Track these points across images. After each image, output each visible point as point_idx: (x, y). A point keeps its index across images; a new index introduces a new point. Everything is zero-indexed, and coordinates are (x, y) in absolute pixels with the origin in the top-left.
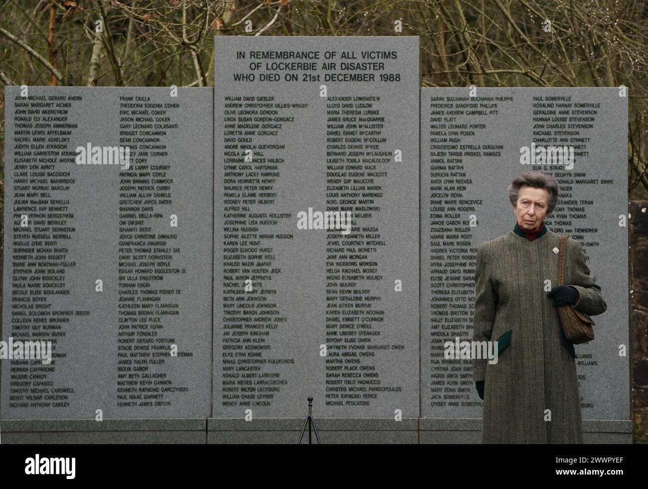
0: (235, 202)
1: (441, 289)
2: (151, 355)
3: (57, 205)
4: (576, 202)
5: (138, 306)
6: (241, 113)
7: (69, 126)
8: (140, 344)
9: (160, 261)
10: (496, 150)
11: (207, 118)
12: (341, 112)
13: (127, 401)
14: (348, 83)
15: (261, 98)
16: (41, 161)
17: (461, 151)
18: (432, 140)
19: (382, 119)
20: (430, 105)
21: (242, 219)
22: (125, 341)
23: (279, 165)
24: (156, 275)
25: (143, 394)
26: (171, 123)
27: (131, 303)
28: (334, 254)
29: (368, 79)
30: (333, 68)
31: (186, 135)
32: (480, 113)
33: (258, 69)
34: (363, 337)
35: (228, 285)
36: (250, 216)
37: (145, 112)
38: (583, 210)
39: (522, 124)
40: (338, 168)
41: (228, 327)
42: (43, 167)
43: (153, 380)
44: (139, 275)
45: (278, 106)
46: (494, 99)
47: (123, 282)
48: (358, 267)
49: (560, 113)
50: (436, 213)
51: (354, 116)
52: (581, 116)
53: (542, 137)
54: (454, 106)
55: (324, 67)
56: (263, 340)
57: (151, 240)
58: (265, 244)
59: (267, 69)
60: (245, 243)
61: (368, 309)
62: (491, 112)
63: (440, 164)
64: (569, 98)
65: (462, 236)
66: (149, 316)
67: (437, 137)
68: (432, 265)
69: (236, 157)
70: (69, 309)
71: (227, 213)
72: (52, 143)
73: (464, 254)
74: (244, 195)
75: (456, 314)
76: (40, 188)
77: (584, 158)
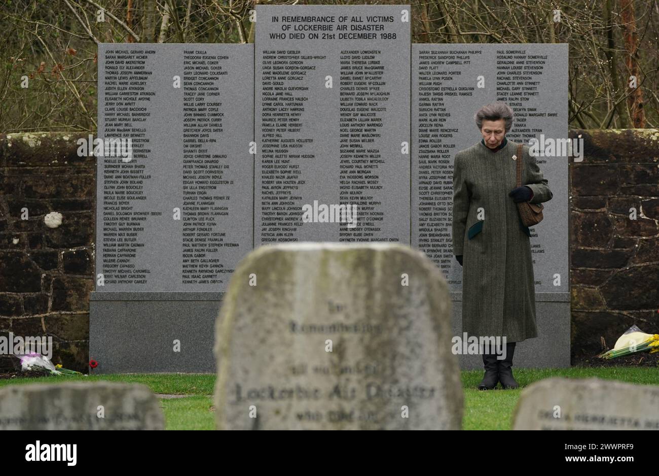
0: (271, 130)
1: (426, 196)
2: (208, 245)
3: (137, 133)
4: (529, 130)
5: (198, 209)
6: (276, 63)
7: (146, 73)
8: (199, 237)
9: (214, 175)
10: (469, 91)
11: (249, 67)
12: (351, 63)
13: (190, 280)
14: (357, 40)
15: (291, 51)
16: (125, 99)
17: (442, 91)
18: (420, 84)
19: (382, 68)
20: (418, 57)
21: (276, 143)
22: (188, 235)
23: (304, 102)
24: (211, 185)
25: (202, 274)
26: (222, 71)
27: (192, 206)
28: (346, 169)
29: (372, 37)
30: (345, 29)
31: (234, 80)
32: (456, 63)
33: (288, 30)
34: (367, 232)
35: (265, 193)
36: (282, 141)
37: (203, 63)
38: (534, 136)
39: (488, 72)
40: (349, 105)
41: (266, 225)
42: (126, 104)
43: (209, 264)
44: (198, 185)
45: (303, 58)
46: (468, 52)
47: (186, 190)
48: (364, 179)
49: (517, 63)
50: (423, 138)
51: (361, 65)
52: (533, 65)
53: (504, 81)
54: (437, 58)
55: (338, 28)
56: (292, 235)
57: (207, 159)
58: (293, 161)
59: (295, 30)
60: (278, 162)
61: (372, 211)
62: (465, 62)
63: (426, 102)
64: (524, 51)
65: (443, 156)
66: (205, 216)
67: (424, 81)
68: (420, 178)
69: (271, 97)
70: (145, 211)
71: (265, 138)
72: (133, 86)
73: (444, 170)
74: (277, 125)
75: (438, 215)
76: (124, 119)
77: (535, 97)
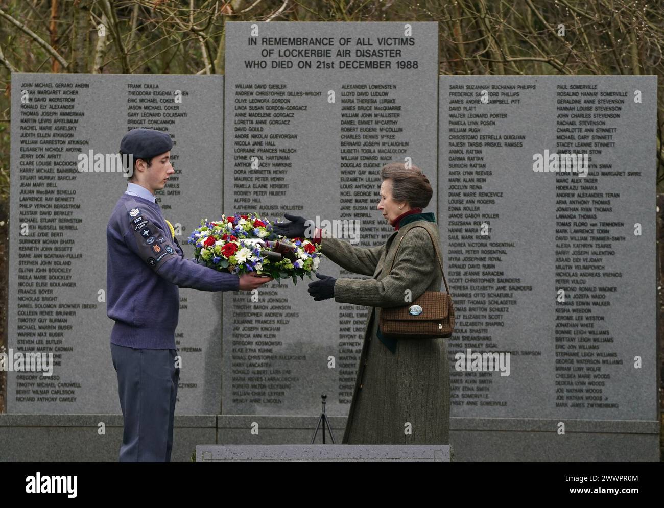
0: (246, 193)
1: (459, 284)
3: (63, 196)
4: (601, 195)
6: (253, 101)
7: (76, 114)
10: (517, 141)
11: (217, 106)
12: (355, 101)
14: (364, 70)
15: (273, 86)
16: (48, 150)
17: (481, 141)
18: (451, 130)
19: (399, 108)
20: (448, 94)
21: (253, 211)
23: (291, 155)
26: (180, 111)
29: (384, 66)
30: (348, 55)
31: (196, 124)
32: (501, 102)
33: (270, 56)
36: (261, 208)
37: (153, 101)
38: (608, 203)
39: (545, 114)
40: (353, 158)
41: (238, 323)
42: (49, 157)
45: (290, 94)
46: (516, 87)
49: (585, 102)
50: (454, 205)
51: (369, 105)
52: (607, 105)
53: (566, 127)
54: (474, 94)
55: (339, 54)
56: (274, 336)
59: (280, 56)
62: (513, 101)
63: (459, 155)
64: (595, 86)
67: (456, 126)
68: (450, 259)
69: (246, 147)
70: (74, 303)
71: (237, 204)
72: (58, 132)
73: (484, 248)
74: (255, 187)
75: (474, 311)
76: (46, 178)
77: (610, 149)
